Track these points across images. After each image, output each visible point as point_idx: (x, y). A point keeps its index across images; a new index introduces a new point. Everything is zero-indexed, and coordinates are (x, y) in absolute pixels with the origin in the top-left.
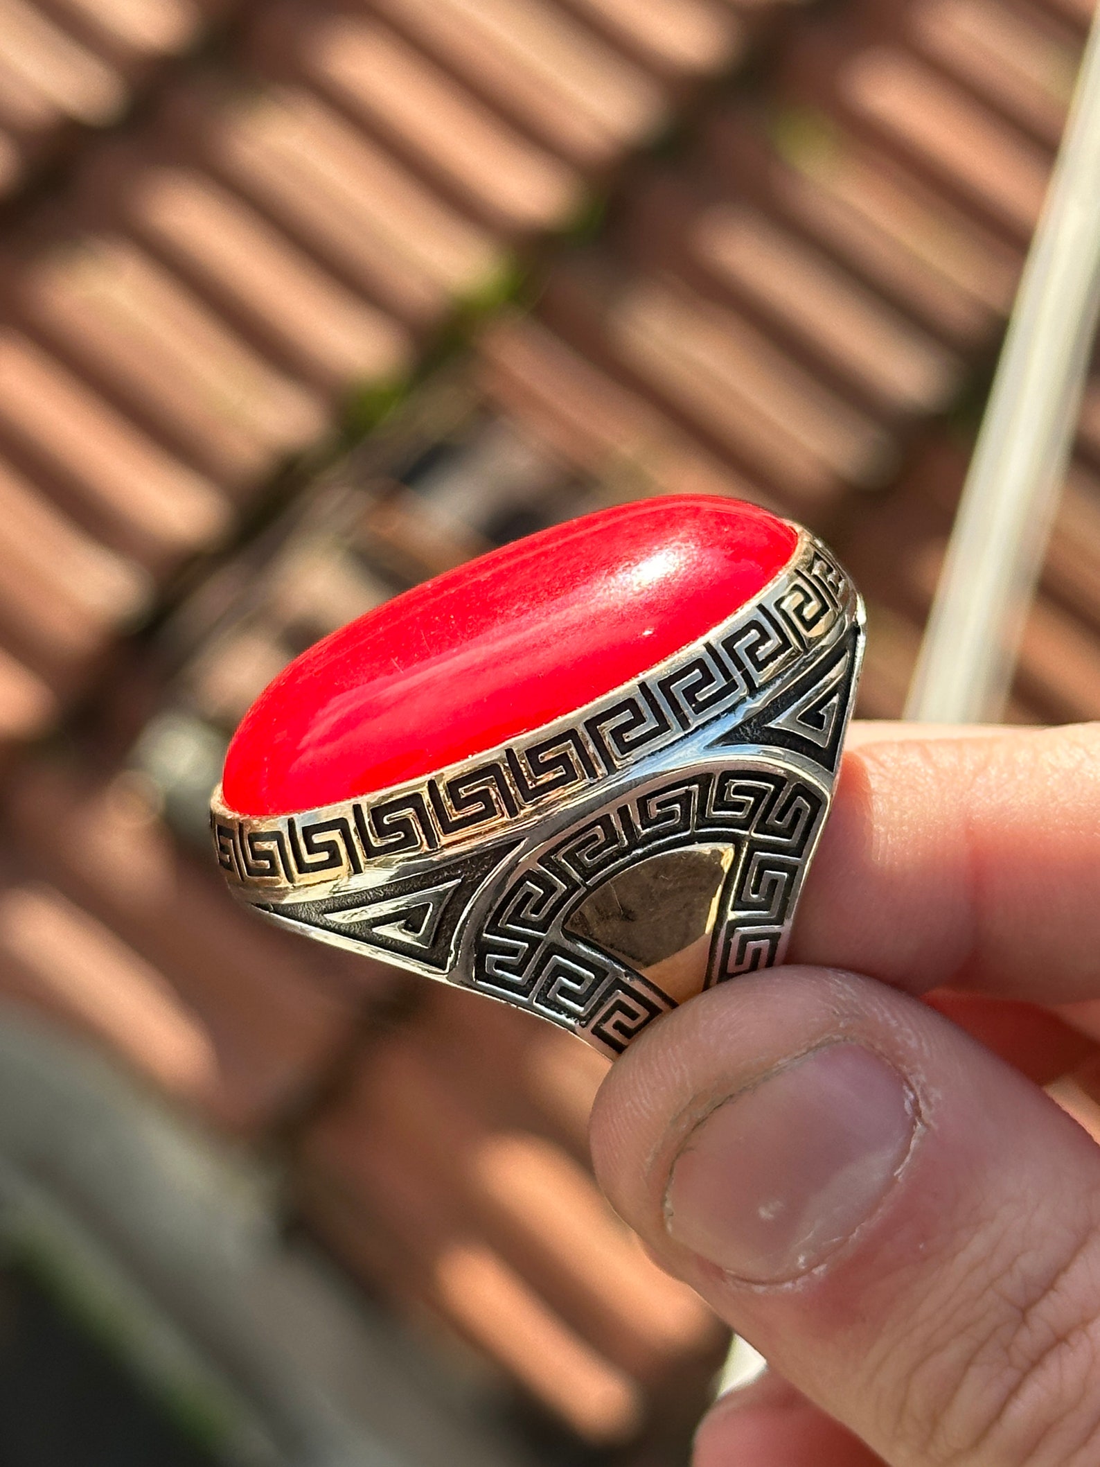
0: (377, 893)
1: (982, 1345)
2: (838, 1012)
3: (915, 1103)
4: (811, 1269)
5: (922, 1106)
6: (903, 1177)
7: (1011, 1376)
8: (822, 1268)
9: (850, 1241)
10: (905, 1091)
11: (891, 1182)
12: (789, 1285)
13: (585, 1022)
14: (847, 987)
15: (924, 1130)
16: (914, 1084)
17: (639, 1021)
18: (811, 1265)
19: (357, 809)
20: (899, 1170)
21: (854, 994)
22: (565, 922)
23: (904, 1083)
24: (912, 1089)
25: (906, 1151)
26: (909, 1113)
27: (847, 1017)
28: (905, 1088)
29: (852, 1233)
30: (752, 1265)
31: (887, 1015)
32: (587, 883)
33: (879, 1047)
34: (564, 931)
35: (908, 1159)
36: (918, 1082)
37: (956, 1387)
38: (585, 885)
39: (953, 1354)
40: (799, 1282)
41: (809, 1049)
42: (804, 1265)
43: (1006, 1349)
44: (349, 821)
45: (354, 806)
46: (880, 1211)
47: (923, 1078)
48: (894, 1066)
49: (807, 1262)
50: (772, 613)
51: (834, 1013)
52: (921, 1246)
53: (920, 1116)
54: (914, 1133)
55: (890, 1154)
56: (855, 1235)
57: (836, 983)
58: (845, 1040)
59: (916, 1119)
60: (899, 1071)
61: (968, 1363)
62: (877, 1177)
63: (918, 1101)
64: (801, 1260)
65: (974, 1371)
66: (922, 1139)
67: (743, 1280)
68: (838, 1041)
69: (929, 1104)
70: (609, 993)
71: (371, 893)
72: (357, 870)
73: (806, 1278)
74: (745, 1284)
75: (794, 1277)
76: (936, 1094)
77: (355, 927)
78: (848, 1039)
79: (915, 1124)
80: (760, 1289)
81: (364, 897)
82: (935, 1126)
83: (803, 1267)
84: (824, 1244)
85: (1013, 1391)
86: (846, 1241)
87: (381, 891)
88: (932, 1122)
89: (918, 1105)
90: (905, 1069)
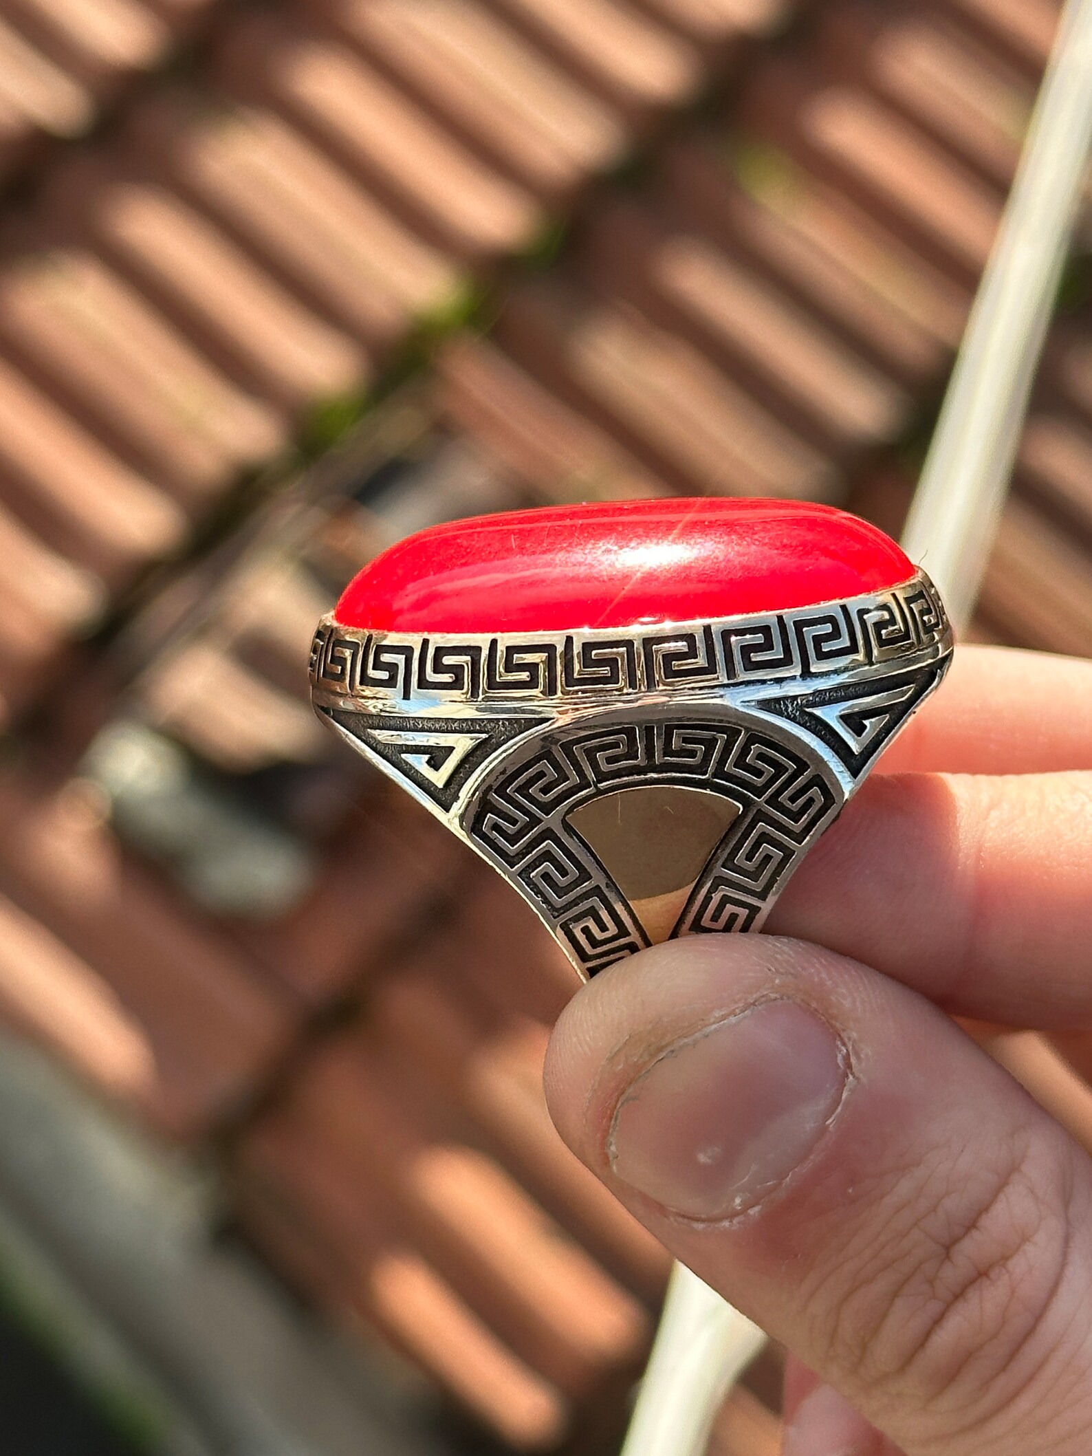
0: (416, 724)
1: (907, 1279)
2: (773, 969)
3: (847, 1058)
4: (748, 1209)
5: (853, 1060)
6: (833, 1127)
7: (934, 1307)
8: (757, 1209)
9: (784, 1184)
10: (838, 1046)
11: (823, 1130)
12: (726, 1224)
13: (557, 914)
14: (786, 949)
15: (855, 1082)
16: (846, 1040)
17: (607, 935)
18: (747, 1206)
19: (425, 643)
20: (830, 1121)
21: (793, 955)
22: (567, 813)
23: (838, 1038)
24: (844, 1044)
25: (837, 1102)
26: (841, 1066)
27: (782, 974)
28: (839, 1043)
29: (786, 1177)
30: (692, 1203)
31: (824, 975)
32: (599, 785)
33: (814, 1005)
34: (564, 821)
35: (839, 1109)
36: (849, 1039)
37: (884, 1316)
38: (596, 786)
39: (882, 1285)
40: (735, 1221)
41: (748, 1006)
42: (740, 1205)
43: (931, 1282)
44: (415, 650)
45: (424, 639)
46: (812, 1157)
47: (854, 1035)
48: (827, 1021)
49: (742, 1203)
50: (853, 619)
51: (770, 970)
52: (850, 1191)
53: (852, 1070)
54: (845, 1086)
55: (822, 1104)
56: (788, 1179)
57: (774, 945)
58: (782, 998)
59: (848, 1072)
60: (832, 1026)
61: (895, 1295)
62: (810, 1126)
63: (849, 1055)
64: (738, 1201)
65: (899, 1303)
66: (852, 1091)
67: (684, 1216)
68: (776, 999)
69: (858, 1058)
70: (586, 896)
71: (411, 722)
72: (406, 696)
73: (741, 1218)
74: (686, 1220)
75: (732, 1215)
76: (867, 1051)
77: (389, 748)
78: (785, 998)
79: (847, 1076)
80: (700, 1226)
81: (405, 724)
82: (864, 1079)
83: (739, 1208)
84: (759, 1187)
85: (938, 1321)
86: (780, 1184)
87: (420, 722)
88: (861, 1076)
89: (850, 1059)
90: (838, 1025)
